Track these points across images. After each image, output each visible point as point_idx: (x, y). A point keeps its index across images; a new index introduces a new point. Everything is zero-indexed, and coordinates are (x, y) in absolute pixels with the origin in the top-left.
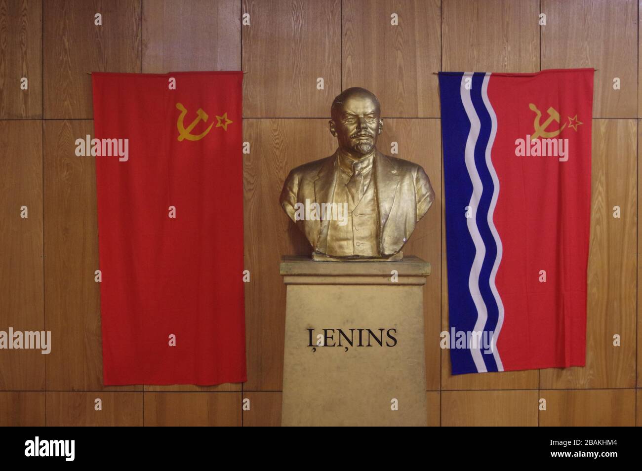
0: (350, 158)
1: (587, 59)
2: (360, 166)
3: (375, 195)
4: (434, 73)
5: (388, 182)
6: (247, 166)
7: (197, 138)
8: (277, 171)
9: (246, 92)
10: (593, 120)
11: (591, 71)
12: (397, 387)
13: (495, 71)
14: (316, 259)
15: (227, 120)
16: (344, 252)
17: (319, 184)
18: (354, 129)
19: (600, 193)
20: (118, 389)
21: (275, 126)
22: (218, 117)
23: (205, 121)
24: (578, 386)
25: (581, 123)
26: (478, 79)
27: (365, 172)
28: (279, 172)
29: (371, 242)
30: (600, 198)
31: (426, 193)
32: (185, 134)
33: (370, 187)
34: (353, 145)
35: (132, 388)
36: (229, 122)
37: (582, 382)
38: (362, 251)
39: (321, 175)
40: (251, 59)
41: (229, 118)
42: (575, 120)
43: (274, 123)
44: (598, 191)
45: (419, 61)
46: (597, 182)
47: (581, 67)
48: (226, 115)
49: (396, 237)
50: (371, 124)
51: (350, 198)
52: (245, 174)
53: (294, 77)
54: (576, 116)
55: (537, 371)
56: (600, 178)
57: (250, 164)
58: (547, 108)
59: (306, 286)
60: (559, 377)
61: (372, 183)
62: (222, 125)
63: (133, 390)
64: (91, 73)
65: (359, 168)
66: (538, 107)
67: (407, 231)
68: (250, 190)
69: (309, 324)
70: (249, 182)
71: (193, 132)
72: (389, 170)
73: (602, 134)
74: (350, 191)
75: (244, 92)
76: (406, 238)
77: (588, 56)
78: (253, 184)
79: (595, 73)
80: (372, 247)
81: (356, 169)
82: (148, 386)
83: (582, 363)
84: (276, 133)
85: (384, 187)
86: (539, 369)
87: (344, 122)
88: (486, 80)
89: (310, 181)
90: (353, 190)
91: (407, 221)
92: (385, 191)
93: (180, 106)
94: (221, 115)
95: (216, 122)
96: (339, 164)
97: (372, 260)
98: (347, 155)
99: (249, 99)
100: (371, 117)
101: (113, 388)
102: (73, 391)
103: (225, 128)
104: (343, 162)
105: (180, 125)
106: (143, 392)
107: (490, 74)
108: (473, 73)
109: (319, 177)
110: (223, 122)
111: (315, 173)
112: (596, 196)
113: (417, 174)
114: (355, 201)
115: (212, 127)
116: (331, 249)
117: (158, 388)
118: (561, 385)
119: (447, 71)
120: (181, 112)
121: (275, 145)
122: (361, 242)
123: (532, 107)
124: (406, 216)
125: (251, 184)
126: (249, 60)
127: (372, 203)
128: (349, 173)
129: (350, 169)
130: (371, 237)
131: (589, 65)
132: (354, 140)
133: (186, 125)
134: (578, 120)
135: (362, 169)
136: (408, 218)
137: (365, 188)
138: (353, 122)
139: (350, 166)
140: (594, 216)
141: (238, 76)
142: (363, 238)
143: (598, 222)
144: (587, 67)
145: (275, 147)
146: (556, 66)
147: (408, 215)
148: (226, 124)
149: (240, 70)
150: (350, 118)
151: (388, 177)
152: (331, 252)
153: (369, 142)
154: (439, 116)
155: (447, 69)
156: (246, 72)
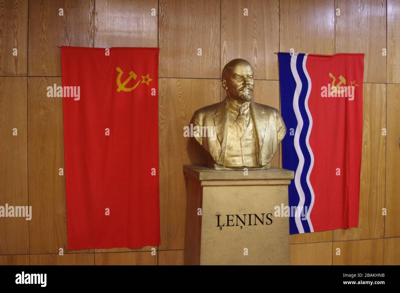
0: (236, 104)
1: (360, 48)
2: (243, 109)
3: (254, 127)
4: (275, 53)
5: (261, 119)
6: (161, 108)
7: (129, 90)
8: (180, 111)
9: (161, 61)
10: (363, 84)
11: (363, 55)
12: (272, 251)
13: (310, 53)
14: (217, 168)
15: (148, 78)
16: (236, 164)
17: (217, 120)
18: (241, 85)
19: (367, 126)
20: (78, 251)
21: (179, 83)
22: (143, 77)
23: (135, 79)
24: (354, 239)
25: (357, 85)
26: (300, 57)
27: (246, 112)
28: (181, 112)
29: (253, 158)
30: (367, 129)
31: (283, 126)
32: (121, 87)
33: (250, 122)
34: (240, 95)
35: (87, 251)
36: (150, 80)
37: (356, 236)
38: (248, 163)
39: (218, 114)
40: (164, 40)
41: (150, 77)
42: (354, 83)
43: (178, 81)
44: (365, 125)
45: (266, 46)
46: (365, 120)
47: (357, 53)
48: (148, 76)
49: (268, 154)
50: (251, 82)
51: (239, 129)
52: (160, 114)
53: (191, 52)
54: (354, 81)
55: (332, 231)
56: (367, 118)
57: (163, 107)
58: (339, 76)
59: (216, 187)
60: (343, 233)
61: (251, 119)
62: (145, 82)
63: (87, 252)
64: (60, 47)
65: (243, 110)
66: (334, 75)
67: (274, 150)
68: (163, 123)
69: (217, 212)
70: (162, 119)
71: (127, 86)
72: (260, 111)
73: (368, 92)
74: (238, 125)
75: (160, 61)
76: (273, 154)
77: (361, 46)
78: (165, 120)
79: (365, 56)
80: (253, 161)
81: (240, 110)
82: (97, 249)
83: (356, 225)
84: (180, 88)
85: (259, 122)
86: (333, 230)
87: (234, 80)
88: (305, 58)
89: (211, 118)
90: (240, 124)
91: (274, 144)
92: (260, 125)
93: (118, 69)
94: (145, 75)
95: (142, 79)
96: (228, 107)
97: (253, 169)
98: (234, 102)
99: (162, 66)
100: (251, 78)
101: (74, 251)
102: (48, 253)
103: (148, 84)
104: (231, 106)
105: (118, 81)
106: (94, 253)
107: (308, 54)
108: (298, 54)
109: (216, 115)
110: (146, 80)
111: (213, 113)
112: (365, 128)
113: (277, 114)
114: (242, 131)
115: (140, 83)
116: (228, 162)
117: (104, 250)
118: (345, 238)
119: (282, 52)
120: (119, 73)
121: (179, 95)
122: (247, 158)
123: (331, 75)
124: (273, 141)
125: (164, 119)
126: (163, 41)
127: (253, 132)
128: (235, 113)
129: (237, 110)
130: (253, 154)
131: (361, 52)
132: (241, 92)
133: (122, 81)
134: (356, 83)
135: (244, 110)
136: (274, 142)
137: (247, 123)
138: (240, 80)
139: (236, 109)
140: (364, 139)
141: (156, 51)
142: (248, 155)
143: (366, 143)
144: (360, 53)
145: (179, 96)
146: (343, 51)
147: (274, 140)
148: (148, 81)
149: (157, 47)
150: (239, 78)
151: (261, 116)
152: (227, 164)
153: (250, 93)
154: (278, 79)
155: (283, 50)
156: (161, 48)
